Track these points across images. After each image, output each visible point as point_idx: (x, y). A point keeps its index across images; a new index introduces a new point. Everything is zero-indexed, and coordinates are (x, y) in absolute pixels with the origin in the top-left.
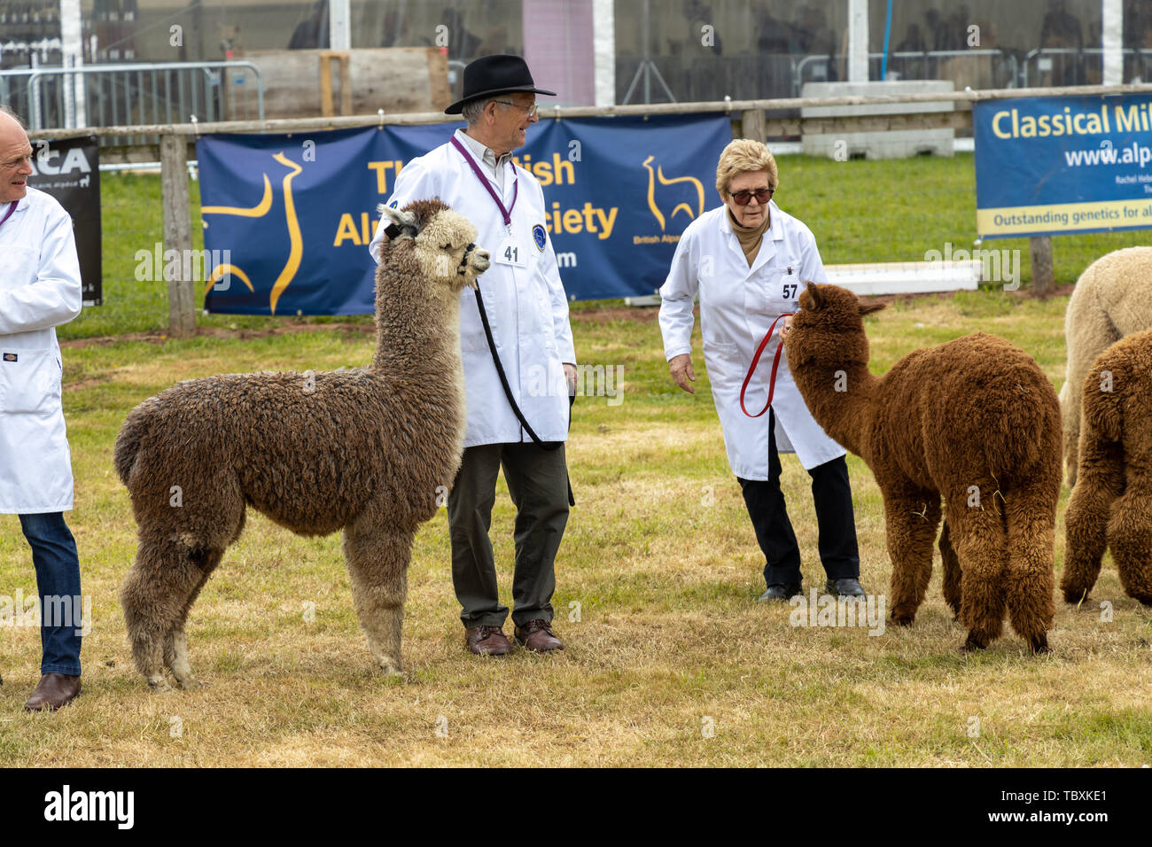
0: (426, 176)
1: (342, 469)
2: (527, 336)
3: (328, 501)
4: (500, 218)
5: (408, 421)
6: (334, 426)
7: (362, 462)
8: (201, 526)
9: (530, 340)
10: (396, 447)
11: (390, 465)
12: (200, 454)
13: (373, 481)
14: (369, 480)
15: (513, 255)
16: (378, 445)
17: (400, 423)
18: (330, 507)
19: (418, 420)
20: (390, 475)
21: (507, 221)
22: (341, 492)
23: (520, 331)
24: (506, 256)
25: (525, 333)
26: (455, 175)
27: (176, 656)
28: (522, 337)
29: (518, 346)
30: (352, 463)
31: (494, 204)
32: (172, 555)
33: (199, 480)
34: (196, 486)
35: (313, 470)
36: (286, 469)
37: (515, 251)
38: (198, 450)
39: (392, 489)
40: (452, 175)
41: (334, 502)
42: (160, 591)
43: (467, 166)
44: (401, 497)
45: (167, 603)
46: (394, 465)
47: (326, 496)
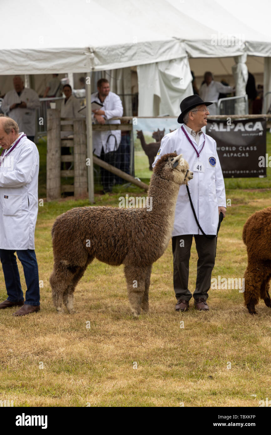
0: (170, 140)
1: (116, 243)
2: (202, 197)
3: (112, 253)
4: (195, 155)
5: (144, 229)
6: (115, 228)
7: (124, 241)
8: (69, 258)
9: (203, 199)
10: (138, 237)
11: (134, 244)
12: (69, 234)
13: (128, 248)
14: (126, 248)
15: (200, 168)
16: (131, 236)
17: (141, 229)
18: (112, 255)
19: (148, 229)
20: (134, 247)
21: (198, 156)
22: (116, 251)
23: (200, 195)
24: (197, 168)
25: (201, 196)
26: (180, 140)
27: (68, 302)
28: (200, 197)
29: (198, 200)
30: (120, 241)
31: (194, 150)
32: (61, 267)
33: (68, 243)
34: (67, 244)
35: (106, 242)
36: (97, 241)
37: (201, 167)
38: (68, 232)
39: (134, 251)
40: (179, 140)
41: (113, 254)
42: (59, 279)
43: (185, 136)
44: (137, 255)
45: (61, 283)
46: (136, 244)
47: (111, 252)
